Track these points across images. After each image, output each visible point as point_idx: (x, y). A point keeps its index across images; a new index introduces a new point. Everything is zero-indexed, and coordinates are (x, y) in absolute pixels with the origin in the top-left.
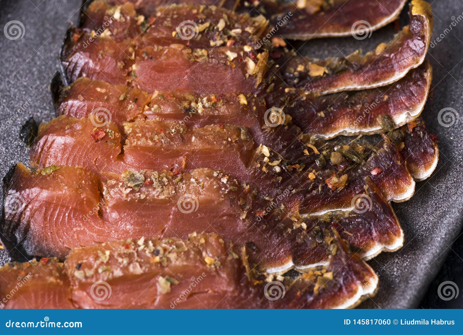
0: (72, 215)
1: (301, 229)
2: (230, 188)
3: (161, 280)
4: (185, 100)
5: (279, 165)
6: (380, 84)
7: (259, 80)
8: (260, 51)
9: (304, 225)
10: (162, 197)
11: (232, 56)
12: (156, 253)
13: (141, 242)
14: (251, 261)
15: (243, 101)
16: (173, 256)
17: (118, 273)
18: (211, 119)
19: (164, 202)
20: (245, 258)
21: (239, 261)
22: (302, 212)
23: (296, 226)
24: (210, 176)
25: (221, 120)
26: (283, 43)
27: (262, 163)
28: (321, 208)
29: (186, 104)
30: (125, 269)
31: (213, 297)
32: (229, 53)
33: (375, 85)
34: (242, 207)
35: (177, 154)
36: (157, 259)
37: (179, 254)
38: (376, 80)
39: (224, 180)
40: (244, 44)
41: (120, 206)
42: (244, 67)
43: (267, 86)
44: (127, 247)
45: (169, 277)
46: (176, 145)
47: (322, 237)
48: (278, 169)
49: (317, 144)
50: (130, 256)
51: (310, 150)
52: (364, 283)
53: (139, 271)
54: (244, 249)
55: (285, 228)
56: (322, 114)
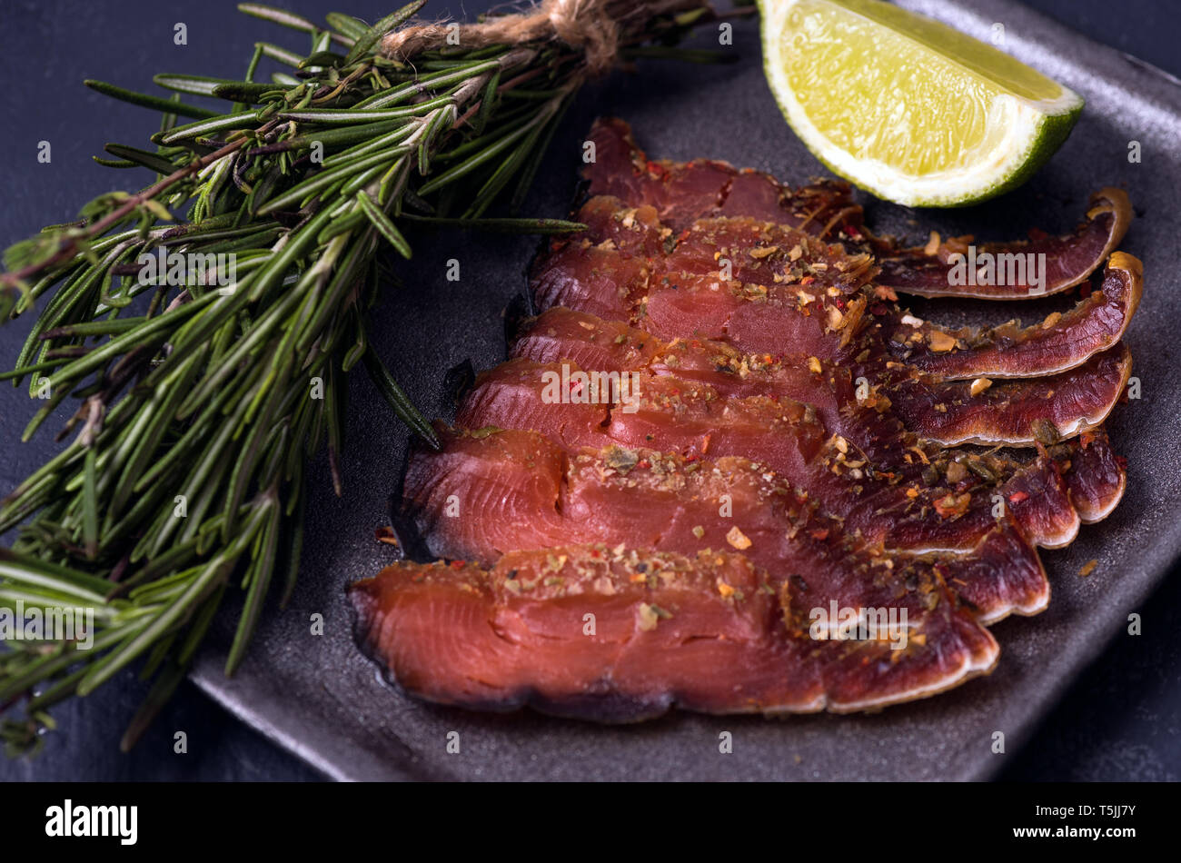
0: (512, 502)
1: (883, 568)
2: (775, 488)
3: (644, 609)
4: (720, 353)
5: (862, 468)
6: (1044, 373)
7: (845, 340)
8: (854, 297)
9: (890, 564)
10: (663, 488)
11: (806, 298)
12: (641, 568)
13: (619, 550)
14: (795, 606)
15: (815, 366)
16: (667, 577)
17: (576, 589)
18: (759, 387)
19: (666, 496)
20: (785, 597)
21: (775, 600)
22: (888, 546)
23: (875, 563)
24: (746, 469)
25: (776, 391)
26: (893, 297)
27: (832, 462)
28: (922, 542)
29: (721, 360)
30: (587, 585)
31: (724, 647)
32: (802, 294)
33: (1034, 374)
34: (792, 522)
35: (697, 430)
36: (642, 577)
37: (678, 574)
38: (1037, 366)
39: (768, 477)
40: (829, 284)
41: (592, 494)
42: (824, 318)
43: (858, 352)
44: (596, 554)
45: (659, 606)
46: (696, 416)
47: (917, 582)
48: (857, 474)
49: (927, 449)
50: (599, 569)
51: (915, 456)
52: (977, 653)
53: (609, 589)
54: (785, 585)
55: (858, 563)
56: (942, 407)
